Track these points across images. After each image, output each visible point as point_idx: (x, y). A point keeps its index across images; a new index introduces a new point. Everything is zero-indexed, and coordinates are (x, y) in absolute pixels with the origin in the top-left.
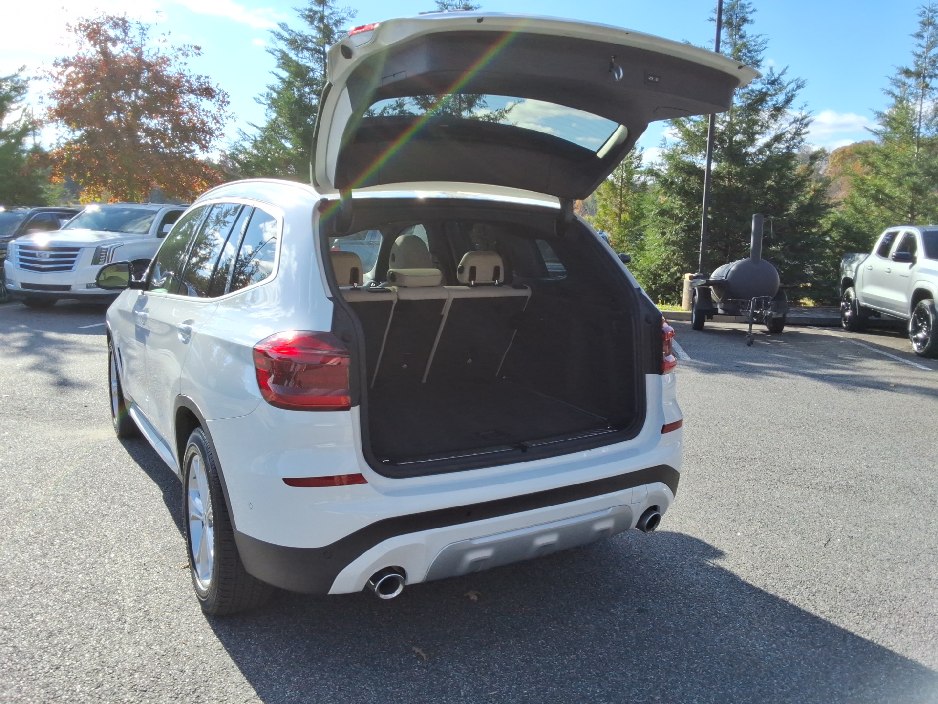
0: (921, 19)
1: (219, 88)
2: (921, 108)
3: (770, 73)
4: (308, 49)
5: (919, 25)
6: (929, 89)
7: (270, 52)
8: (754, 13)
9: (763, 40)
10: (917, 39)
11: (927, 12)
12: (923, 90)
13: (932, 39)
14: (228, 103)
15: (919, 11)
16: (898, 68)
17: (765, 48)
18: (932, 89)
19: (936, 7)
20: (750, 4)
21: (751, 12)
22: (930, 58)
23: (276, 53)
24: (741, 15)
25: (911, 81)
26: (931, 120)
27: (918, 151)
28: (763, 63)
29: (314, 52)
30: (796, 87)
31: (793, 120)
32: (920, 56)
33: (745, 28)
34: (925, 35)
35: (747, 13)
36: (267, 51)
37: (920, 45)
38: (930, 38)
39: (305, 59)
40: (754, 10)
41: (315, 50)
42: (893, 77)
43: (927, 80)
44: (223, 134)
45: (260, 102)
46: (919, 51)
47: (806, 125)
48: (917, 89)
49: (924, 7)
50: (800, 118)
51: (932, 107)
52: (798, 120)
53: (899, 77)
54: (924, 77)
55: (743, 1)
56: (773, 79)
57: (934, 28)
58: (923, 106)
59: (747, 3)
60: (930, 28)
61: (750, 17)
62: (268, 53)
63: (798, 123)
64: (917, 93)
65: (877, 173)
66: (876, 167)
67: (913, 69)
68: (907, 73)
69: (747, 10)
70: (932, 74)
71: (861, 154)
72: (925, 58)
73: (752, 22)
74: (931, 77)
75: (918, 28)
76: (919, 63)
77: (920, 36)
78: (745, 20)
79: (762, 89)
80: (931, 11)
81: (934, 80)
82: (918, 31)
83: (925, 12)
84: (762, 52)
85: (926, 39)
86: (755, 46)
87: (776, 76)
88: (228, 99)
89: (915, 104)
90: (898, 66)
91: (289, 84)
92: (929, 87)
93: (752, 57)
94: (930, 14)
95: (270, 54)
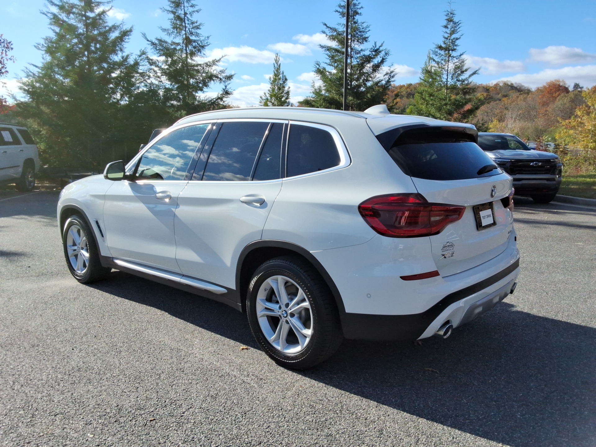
0: (447, 18)
1: (3, 38)
2: (448, 68)
3: (374, 45)
4: (73, 13)
5: (446, 21)
6: (451, 57)
7: (44, 14)
8: (361, 9)
9: (367, 26)
10: (445, 29)
11: (449, 14)
12: (448, 57)
13: (453, 29)
14: (12, 49)
15: (445, 13)
16: (436, 45)
17: (369, 30)
18: (453, 57)
19: (454, 12)
20: (359, 3)
21: (360, 9)
22: (452, 40)
23: (49, 15)
24: (354, 10)
25: (442, 52)
26: (454, 74)
27: (447, 92)
28: (369, 39)
29: (78, 15)
30: (384, 54)
31: (385, 73)
32: (447, 38)
33: (357, 17)
34: (449, 26)
35: (358, 9)
36: (41, 13)
37: (447, 33)
38: (451, 28)
39: (72, 20)
40: (362, 7)
41: (78, 13)
42: (434, 50)
43: (450, 52)
44: (7, 72)
45: (39, 49)
46: (446, 35)
47: (393, 77)
48: (445, 57)
49: (448, 11)
50: (389, 72)
51: (453, 67)
52: (388, 74)
53: (437, 50)
54: (449, 51)
55: (355, 2)
56: (376, 49)
57: (453, 23)
58: (449, 67)
59: (357, 3)
60: (451, 23)
61: (359, 11)
62: (42, 14)
63: (388, 75)
64: (445, 59)
65: (427, 104)
66: (426, 101)
67: (443, 46)
68: (440, 48)
69: (357, 7)
70: (453, 49)
71: (419, 93)
72: (450, 39)
73: (360, 14)
74: (452, 50)
75: (445, 23)
76: (446, 42)
77: (446, 27)
78: (356, 13)
79: (370, 55)
80: (451, 14)
81: (453, 52)
82: (445, 24)
83: (448, 14)
84: (368, 32)
85: (449, 29)
86: (363, 28)
87: (378, 47)
88: (12, 46)
89: (445, 65)
90: (436, 44)
91: (61, 37)
92: (451, 56)
93: (362, 36)
94: (451, 15)
95: (44, 15)
